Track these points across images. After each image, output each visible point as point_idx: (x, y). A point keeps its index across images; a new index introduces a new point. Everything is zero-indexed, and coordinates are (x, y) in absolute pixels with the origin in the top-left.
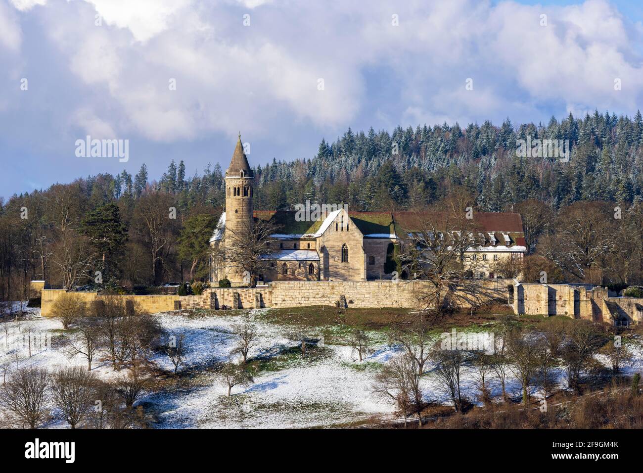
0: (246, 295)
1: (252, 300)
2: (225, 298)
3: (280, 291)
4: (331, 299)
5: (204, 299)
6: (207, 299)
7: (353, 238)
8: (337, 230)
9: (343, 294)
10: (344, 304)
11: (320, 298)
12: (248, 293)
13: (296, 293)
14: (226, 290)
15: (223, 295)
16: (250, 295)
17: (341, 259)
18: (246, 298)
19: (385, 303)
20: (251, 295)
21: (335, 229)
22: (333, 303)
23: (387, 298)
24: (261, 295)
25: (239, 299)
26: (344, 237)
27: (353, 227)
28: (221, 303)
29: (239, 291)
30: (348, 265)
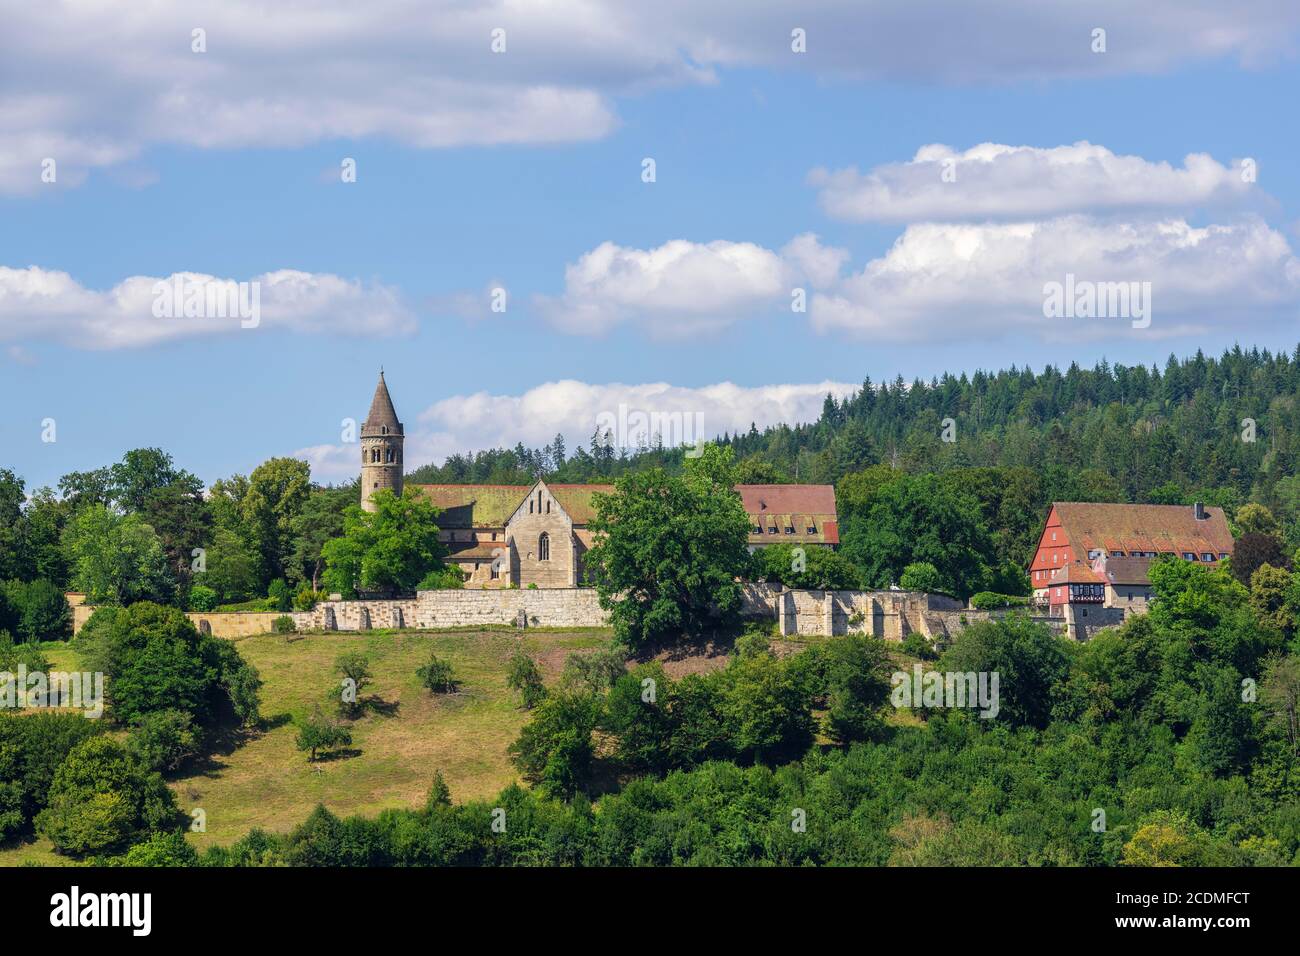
0: (379, 610)
1: (387, 617)
2: (347, 615)
3: (429, 603)
4: (504, 616)
5: (316, 617)
6: (321, 618)
7: (556, 523)
8: (532, 512)
9: (523, 607)
10: (523, 623)
11: (488, 613)
12: (383, 607)
13: (452, 607)
14: (348, 603)
15: (345, 610)
16: (384, 610)
17: (538, 556)
18: (378, 615)
20: (387, 610)
21: (529, 511)
22: (508, 621)
23: (588, 612)
24: (401, 610)
25: (368, 617)
26: (543, 522)
27: (556, 508)
28: (341, 625)
29: (369, 604)
30: (549, 565)
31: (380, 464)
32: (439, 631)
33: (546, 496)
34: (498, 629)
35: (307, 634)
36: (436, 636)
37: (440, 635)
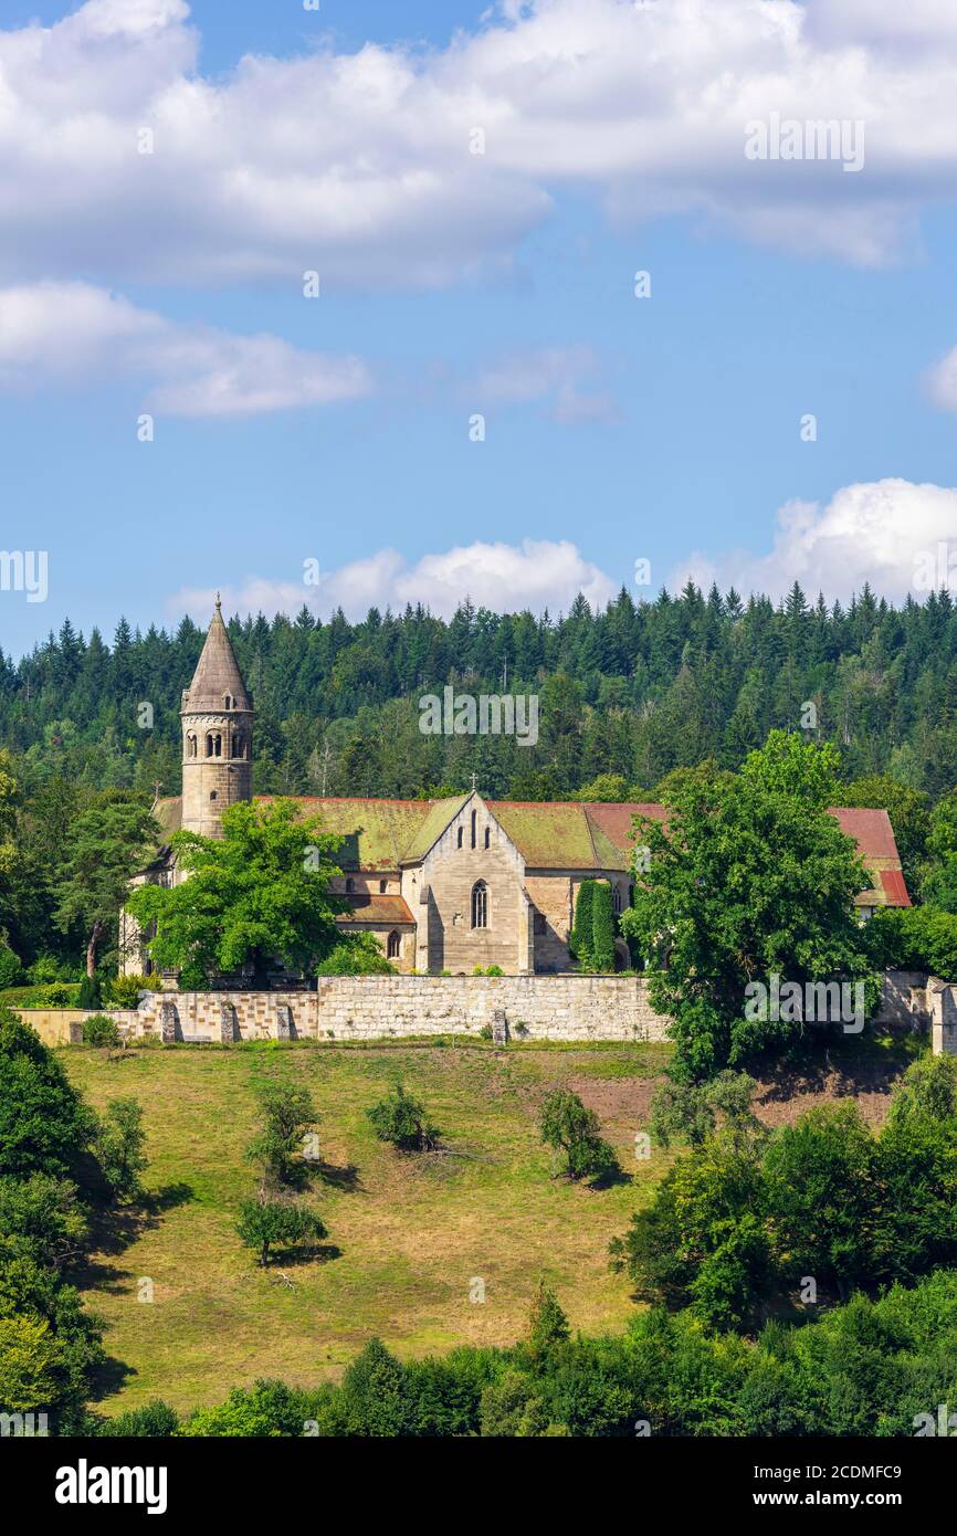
0: (251, 1008)
1: (266, 1021)
2: (198, 1016)
3: (340, 998)
4: (469, 1020)
5: (146, 1019)
6: (154, 1020)
7: (499, 866)
8: (460, 846)
9: (502, 1007)
10: (504, 1033)
11: (442, 1016)
12: (259, 1004)
13: (380, 1005)
14: (200, 995)
15: (194, 1008)
16: (262, 1008)
17: (470, 919)
18: (251, 1016)
19: (608, 1030)
20: (265, 1008)
21: (456, 843)
22: (476, 1030)
23: (611, 1018)
24: (290, 1010)
25: (235, 1020)
26: (479, 863)
27: (499, 839)
28: (189, 1032)
29: (235, 998)
30: (488, 936)
31: (220, 759)
32: (364, 1046)
33: (484, 818)
34: (465, 1043)
35: (140, 1047)
36: (360, 1054)
37: (365, 1051)
